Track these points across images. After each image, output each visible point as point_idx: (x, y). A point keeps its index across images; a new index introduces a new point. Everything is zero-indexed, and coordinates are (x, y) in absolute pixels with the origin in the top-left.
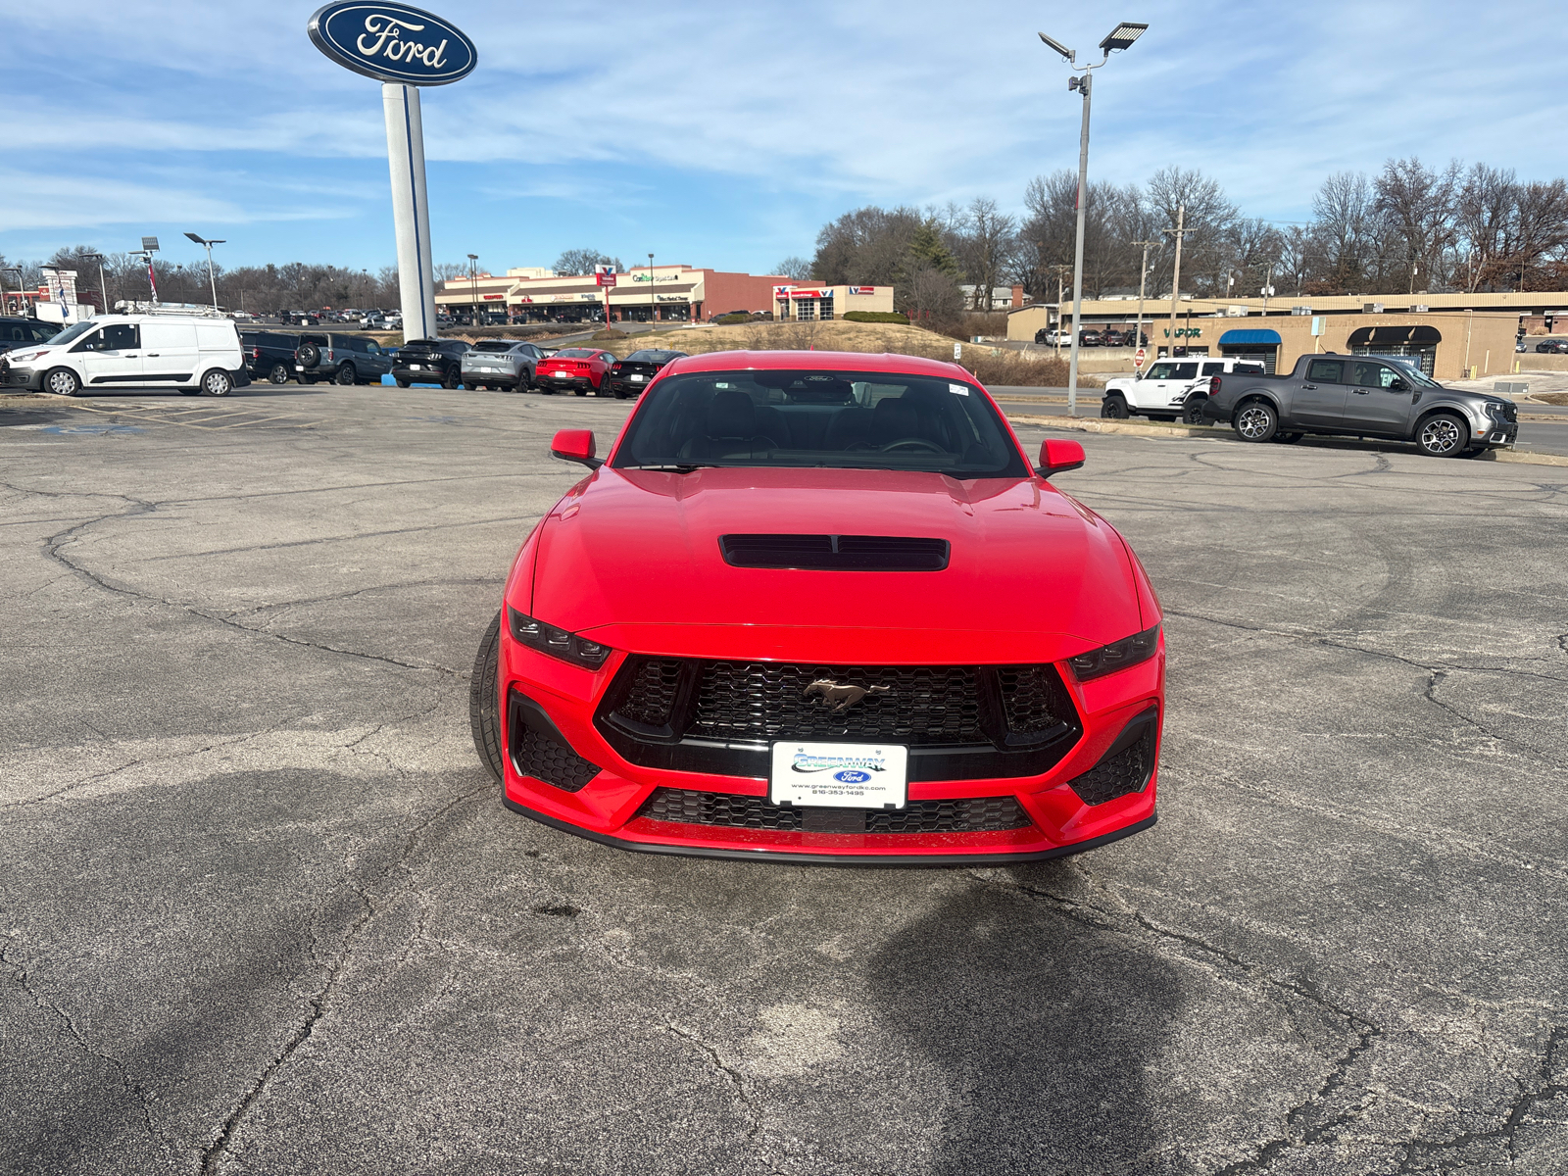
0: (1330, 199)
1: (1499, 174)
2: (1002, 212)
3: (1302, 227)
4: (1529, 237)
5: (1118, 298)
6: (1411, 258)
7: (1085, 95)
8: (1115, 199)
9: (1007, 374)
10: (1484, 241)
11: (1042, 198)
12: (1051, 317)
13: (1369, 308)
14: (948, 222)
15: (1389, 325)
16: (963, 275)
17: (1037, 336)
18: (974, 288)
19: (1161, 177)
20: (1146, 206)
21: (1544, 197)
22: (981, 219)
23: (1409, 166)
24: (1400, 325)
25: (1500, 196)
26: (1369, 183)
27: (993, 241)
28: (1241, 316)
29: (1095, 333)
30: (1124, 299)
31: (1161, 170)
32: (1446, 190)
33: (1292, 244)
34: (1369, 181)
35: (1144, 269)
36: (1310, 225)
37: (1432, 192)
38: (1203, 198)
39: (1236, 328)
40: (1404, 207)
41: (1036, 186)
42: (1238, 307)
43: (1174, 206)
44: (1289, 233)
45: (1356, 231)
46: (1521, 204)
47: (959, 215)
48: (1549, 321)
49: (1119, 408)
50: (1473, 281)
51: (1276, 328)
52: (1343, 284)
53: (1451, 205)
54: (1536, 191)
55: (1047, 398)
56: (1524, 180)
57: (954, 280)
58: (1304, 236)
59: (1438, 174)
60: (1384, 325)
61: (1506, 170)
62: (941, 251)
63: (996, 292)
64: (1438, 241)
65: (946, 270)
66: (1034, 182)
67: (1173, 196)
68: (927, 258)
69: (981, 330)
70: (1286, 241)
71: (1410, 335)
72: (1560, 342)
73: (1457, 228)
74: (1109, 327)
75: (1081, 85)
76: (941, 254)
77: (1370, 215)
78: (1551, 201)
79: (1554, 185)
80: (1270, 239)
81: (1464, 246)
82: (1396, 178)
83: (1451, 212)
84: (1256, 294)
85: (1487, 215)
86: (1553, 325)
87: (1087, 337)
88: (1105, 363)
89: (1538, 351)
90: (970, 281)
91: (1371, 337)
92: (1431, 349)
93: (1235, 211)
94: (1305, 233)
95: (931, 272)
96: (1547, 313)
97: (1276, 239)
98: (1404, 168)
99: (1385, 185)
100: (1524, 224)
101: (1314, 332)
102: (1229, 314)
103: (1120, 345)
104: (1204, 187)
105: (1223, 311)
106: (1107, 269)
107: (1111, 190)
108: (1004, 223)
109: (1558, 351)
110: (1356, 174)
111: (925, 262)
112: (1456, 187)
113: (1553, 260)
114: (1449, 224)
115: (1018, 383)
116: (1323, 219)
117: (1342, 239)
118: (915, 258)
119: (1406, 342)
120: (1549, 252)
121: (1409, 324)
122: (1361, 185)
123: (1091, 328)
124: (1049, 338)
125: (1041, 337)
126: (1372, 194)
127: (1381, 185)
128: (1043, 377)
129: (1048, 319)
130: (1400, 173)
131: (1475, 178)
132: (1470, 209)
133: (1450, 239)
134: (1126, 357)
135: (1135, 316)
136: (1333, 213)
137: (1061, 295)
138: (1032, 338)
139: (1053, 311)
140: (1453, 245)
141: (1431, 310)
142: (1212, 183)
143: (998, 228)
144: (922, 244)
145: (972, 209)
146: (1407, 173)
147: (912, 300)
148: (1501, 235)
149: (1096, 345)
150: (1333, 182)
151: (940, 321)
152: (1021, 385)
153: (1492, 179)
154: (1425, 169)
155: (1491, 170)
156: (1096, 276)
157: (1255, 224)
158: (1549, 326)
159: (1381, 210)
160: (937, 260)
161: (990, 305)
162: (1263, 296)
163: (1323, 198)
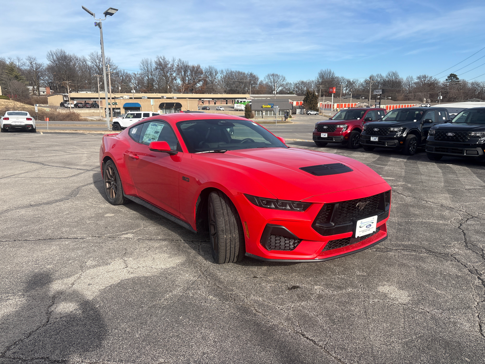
0: (143, 65)
1: (185, 62)
2: (39, 61)
3: (136, 73)
4: (194, 79)
5: (85, 92)
6: (167, 83)
7: (100, 28)
8: (78, 60)
9: (57, 117)
10: (183, 80)
11: (53, 58)
12: (65, 98)
13: (163, 97)
14: (17, 64)
15: (169, 102)
16: (27, 83)
17: (60, 104)
18: (32, 87)
19: (92, 54)
20: (89, 63)
21: (196, 69)
22: (31, 63)
23: (163, 58)
24: (171, 102)
25: (185, 68)
26: (153, 62)
27: (37, 72)
28: (128, 99)
29: (81, 104)
30: (87, 93)
31: (92, 52)
32: (173, 65)
33: (134, 78)
34: (153, 61)
35: (98, 84)
36: (138, 73)
37: (169, 66)
38: (107, 62)
39: (128, 102)
40: (163, 69)
41: (50, 54)
42: (126, 96)
43: (98, 64)
44: (133, 75)
45: (151, 75)
46: (191, 70)
47: (22, 61)
48: (203, 102)
49: (118, 128)
50: (183, 90)
51: (139, 102)
52: (150, 90)
53: (174, 69)
54: (193, 67)
55: (76, 125)
56: (191, 64)
57: (25, 84)
58: (137, 76)
59: (170, 61)
60: (167, 102)
61: (186, 61)
62: (18, 74)
63: (41, 89)
64: (172, 79)
65: (21, 81)
66: (49, 52)
67: (97, 61)
68: (12, 76)
69: (38, 102)
70: (132, 77)
71: (175, 105)
72: (207, 107)
73: (177, 76)
74: (85, 101)
75: (98, 25)
76: (18, 75)
77: (154, 71)
78: (197, 70)
79: (198, 66)
80: (127, 76)
81: (179, 81)
82: (160, 61)
83: (175, 71)
84: (130, 92)
85: (183, 73)
86: (204, 103)
87: (79, 105)
88: (86, 113)
89: (202, 109)
90: (30, 85)
91: (165, 106)
92: (180, 109)
93: (117, 67)
94: (137, 75)
95: (15, 81)
96: (202, 100)
97: (129, 76)
98: (161, 58)
99: (157, 63)
100: (192, 75)
101: (152, 104)
102: (124, 98)
103: (90, 108)
104: (107, 59)
105: (122, 97)
106: (80, 83)
107: (77, 57)
108: (40, 65)
109: (207, 109)
110: (149, 59)
111: (12, 77)
112: (175, 65)
113: (200, 86)
114: (174, 75)
115: (61, 120)
116: (143, 71)
117: (148, 77)
118: (7, 76)
119: (174, 107)
120: (199, 83)
121: (174, 102)
122: (151, 62)
123: (79, 102)
124: (66, 105)
125: (62, 105)
126: (154, 66)
127: (156, 63)
128: (69, 118)
129: (64, 99)
130: (161, 60)
131: (179, 63)
132: (179, 70)
133: (175, 78)
134: (93, 111)
135: (98, 98)
136: (145, 70)
137: (69, 91)
138: (59, 105)
139: (66, 96)
140: (176, 80)
141: (177, 98)
142: (109, 58)
143: (38, 67)
144: (9, 71)
145: (27, 60)
146: (162, 60)
147: (9, 91)
148: (187, 78)
149: (82, 108)
150: (144, 61)
151: (22, 98)
152: (62, 121)
153: (183, 63)
154: (167, 59)
155: (183, 61)
156: (76, 85)
157: (122, 71)
158: (203, 103)
159: (157, 70)
160: (16, 77)
161: (39, 94)
162: (132, 93)
163: (142, 65)
